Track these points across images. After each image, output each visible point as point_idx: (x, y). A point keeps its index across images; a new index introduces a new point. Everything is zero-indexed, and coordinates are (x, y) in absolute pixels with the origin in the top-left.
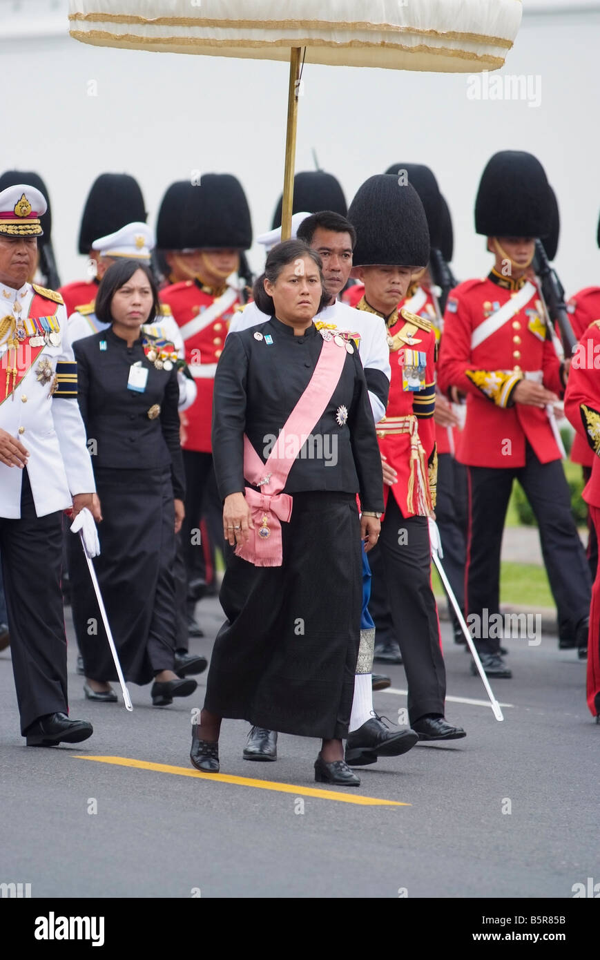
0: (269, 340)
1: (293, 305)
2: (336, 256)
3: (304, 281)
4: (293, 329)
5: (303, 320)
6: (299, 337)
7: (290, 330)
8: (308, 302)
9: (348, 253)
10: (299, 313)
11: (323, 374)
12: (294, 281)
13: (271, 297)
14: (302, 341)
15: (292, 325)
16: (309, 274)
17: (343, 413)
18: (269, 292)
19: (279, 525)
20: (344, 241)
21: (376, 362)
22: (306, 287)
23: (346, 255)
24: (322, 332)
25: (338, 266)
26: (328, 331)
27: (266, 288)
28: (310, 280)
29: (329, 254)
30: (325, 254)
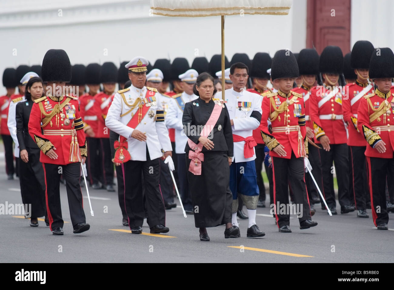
0: (198, 105)
1: (204, 94)
2: (242, 76)
3: (208, 87)
4: (205, 101)
5: (208, 99)
6: (207, 104)
7: (204, 102)
8: (209, 93)
9: (245, 75)
10: (207, 97)
11: (214, 115)
12: (205, 87)
13: (198, 91)
14: (208, 105)
15: (204, 100)
16: (209, 85)
17: (220, 127)
18: (197, 90)
19: (201, 162)
20: (244, 71)
21: (257, 109)
22: (208, 89)
23: (245, 76)
24: (215, 101)
25: (242, 79)
26: (216, 101)
27: (196, 88)
28: (210, 86)
29: (239, 76)
30: (238, 76)
